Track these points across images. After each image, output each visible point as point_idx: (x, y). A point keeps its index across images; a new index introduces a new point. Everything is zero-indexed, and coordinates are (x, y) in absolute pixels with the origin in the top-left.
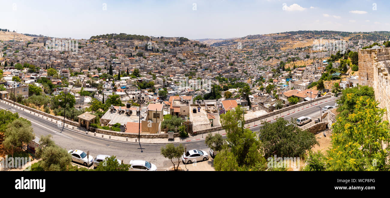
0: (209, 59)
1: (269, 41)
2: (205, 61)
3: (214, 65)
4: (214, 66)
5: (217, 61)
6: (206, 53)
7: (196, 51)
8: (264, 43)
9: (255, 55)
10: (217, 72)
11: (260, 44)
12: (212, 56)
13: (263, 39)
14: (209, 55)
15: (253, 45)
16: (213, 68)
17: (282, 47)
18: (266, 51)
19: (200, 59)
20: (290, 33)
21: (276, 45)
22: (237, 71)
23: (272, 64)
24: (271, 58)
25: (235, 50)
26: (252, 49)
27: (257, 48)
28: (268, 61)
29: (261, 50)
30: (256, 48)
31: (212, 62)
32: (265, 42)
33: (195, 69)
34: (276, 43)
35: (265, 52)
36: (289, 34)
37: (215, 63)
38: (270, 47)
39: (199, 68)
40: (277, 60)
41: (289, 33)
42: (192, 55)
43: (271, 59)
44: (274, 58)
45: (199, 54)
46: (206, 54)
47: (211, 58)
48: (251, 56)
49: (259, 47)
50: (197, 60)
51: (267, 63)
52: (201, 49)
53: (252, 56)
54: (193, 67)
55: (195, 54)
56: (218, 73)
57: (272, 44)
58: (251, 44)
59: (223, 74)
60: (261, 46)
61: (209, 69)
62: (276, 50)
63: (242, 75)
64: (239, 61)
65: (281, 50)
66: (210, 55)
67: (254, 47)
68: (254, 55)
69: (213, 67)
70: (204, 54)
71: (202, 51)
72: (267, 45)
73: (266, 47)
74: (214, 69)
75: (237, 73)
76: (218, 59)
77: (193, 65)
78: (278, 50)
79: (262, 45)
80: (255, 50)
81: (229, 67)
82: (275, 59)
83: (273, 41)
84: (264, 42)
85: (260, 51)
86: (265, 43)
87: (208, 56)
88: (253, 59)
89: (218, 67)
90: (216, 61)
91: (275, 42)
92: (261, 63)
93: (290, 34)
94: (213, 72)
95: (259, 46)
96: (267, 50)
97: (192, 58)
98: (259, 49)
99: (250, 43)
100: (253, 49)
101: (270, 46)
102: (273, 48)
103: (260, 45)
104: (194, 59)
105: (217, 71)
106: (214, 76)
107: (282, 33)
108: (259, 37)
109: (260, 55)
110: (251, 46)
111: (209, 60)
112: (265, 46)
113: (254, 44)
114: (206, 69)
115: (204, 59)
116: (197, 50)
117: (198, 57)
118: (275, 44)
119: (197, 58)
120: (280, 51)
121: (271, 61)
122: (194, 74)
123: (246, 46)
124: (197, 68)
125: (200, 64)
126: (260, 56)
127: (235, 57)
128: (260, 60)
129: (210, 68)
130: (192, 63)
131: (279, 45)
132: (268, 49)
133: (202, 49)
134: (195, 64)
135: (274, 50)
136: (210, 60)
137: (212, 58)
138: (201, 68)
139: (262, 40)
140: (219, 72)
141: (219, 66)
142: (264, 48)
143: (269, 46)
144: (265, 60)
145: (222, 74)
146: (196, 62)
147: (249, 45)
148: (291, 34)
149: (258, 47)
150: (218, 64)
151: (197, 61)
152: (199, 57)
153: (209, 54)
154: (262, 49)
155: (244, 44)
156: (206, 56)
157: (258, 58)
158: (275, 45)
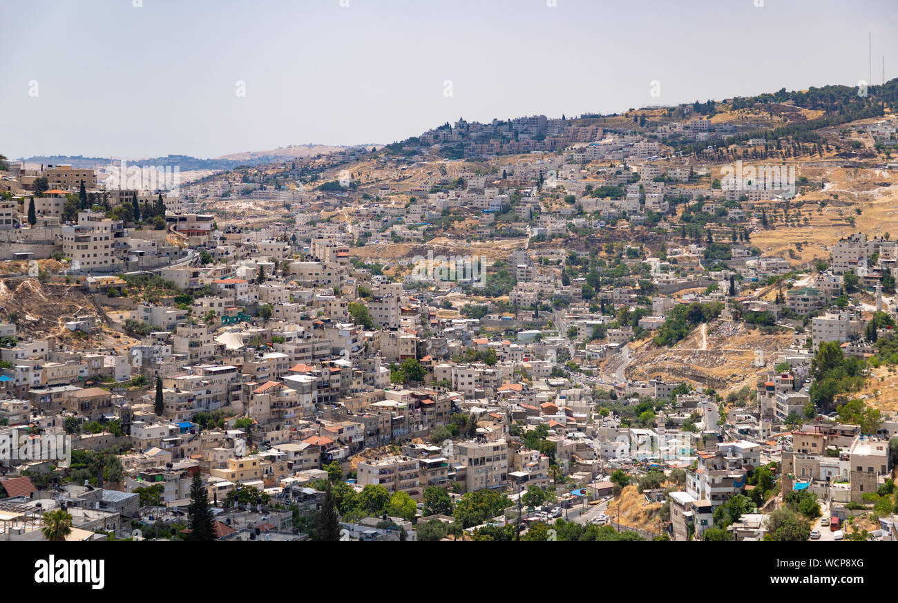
0: (215, 331)
1: (646, 174)
2: (183, 346)
3: (272, 384)
4: (277, 391)
5: (289, 347)
6: (179, 272)
7: (95, 262)
8: (604, 193)
9: (541, 294)
10: (303, 445)
11: (571, 200)
12: (238, 303)
13: (578, 157)
14: (210, 291)
15: (506, 209)
16: (266, 408)
17: (765, 223)
18: (629, 263)
19: (133, 330)
20: (814, 97)
21: (710, 208)
22: (465, 428)
23: (715, 372)
24: (698, 315)
25: (358, 252)
26: (507, 244)
27: (549, 230)
28: (680, 347)
29: (584, 255)
30: (540, 238)
31: (243, 352)
32: (615, 183)
33: (103, 420)
34: (704, 190)
35: (624, 272)
36: (804, 111)
37: (279, 364)
38: (663, 225)
39: (142, 408)
40: (755, 334)
41: (800, 99)
42: (57, 293)
43: (703, 328)
44: (726, 315)
45: (118, 281)
46: (183, 282)
47: (229, 321)
48: (502, 308)
49: (561, 224)
50: (111, 341)
51: (668, 364)
52: (133, 242)
53: (515, 307)
54: (85, 406)
55: (85, 290)
56: (312, 448)
57: (675, 201)
58: (494, 197)
59: (357, 462)
60: (580, 212)
61: (231, 422)
62: (716, 255)
63: (512, 466)
64: (453, 344)
65: (756, 253)
66: (220, 294)
67: (518, 227)
68: (531, 297)
69: (262, 394)
70: (170, 286)
71: (144, 262)
72: (629, 202)
73: (623, 225)
74: (279, 412)
75: (471, 444)
76: (292, 329)
77: (84, 382)
78: (734, 252)
79: (590, 203)
80: (534, 254)
81: (397, 398)
82: (740, 326)
83: (680, 173)
84: (599, 183)
85: (573, 260)
86: (615, 193)
87: (206, 301)
88: (530, 326)
89: (307, 400)
90: (282, 340)
91: (693, 179)
92: (608, 360)
93: (813, 115)
94: (267, 445)
95: (558, 215)
96: (633, 254)
97: (65, 326)
98: (567, 242)
99: (481, 192)
100: (516, 242)
101: (657, 218)
102: (690, 233)
103: (569, 208)
104: (79, 333)
105: (301, 437)
106: (289, 480)
107: (738, 104)
108: (540, 137)
109: (586, 296)
110: (497, 214)
111: (221, 340)
112: (612, 220)
113: (517, 198)
114: (205, 421)
115: (172, 328)
116: (100, 253)
117: (114, 316)
118: (701, 200)
119: (110, 323)
120: (751, 262)
121: (704, 346)
122: (108, 471)
123: (446, 212)
124: (128, 418)
125: (148, 379)
126: (583, 307)
127: (414, 312)
128: (599, 334)
129: (237, 405)
130: (76, 370)
131: (732, 204)
132: (644, 239)
133: (139, 240)
134: (97, 379)
135: (691, 252)
136: (230, 339)
137: (241, 318)
138: (160, 407)
139: (571, 161)
140: (323, 440)
141: (311, 387)
142: (612, 238)
143: (650, 212)
144: (640, 333)
145: (345, 459)
146: (109, 362)
147: (475, 210)
148: (820, 113)
149: (553, 225)
150: (300, 365)
151: (113, 352)
152: (127, 315)
153: (205, 279)
154: (591, 243)
155: (435, 200)
156: (185, 298)
157: (564, 318)
158: (698, 208)
